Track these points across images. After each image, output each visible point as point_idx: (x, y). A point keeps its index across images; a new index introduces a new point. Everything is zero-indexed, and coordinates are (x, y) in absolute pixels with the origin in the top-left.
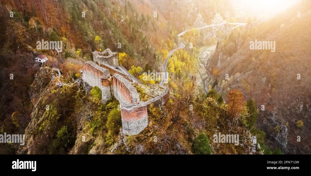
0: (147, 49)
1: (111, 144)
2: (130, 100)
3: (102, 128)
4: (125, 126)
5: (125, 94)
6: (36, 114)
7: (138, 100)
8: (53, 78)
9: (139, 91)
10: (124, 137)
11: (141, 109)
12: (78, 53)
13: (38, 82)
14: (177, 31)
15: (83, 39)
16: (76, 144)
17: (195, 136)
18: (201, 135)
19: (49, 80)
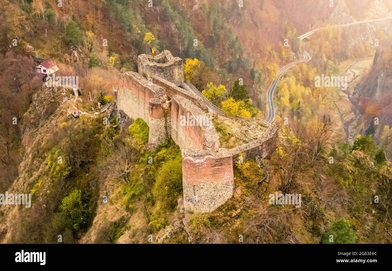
0: (239, 61)
1: (160, 228)
2: (200, 144)
3: (144, 197)
4: (189, 193)
5: (193, 133)
6: (27, 165)
7: (217, 145)
8: (64, 101)
9: (219, 130)
10: (186, 215)
11: (220, 162)
12: (112, 60)
13: (37, 108)
14: (297, 30)
15: (124, 36)
16: (94, 224)
17: (325, 224)
18: (338, 223)
19: (57, 104)
